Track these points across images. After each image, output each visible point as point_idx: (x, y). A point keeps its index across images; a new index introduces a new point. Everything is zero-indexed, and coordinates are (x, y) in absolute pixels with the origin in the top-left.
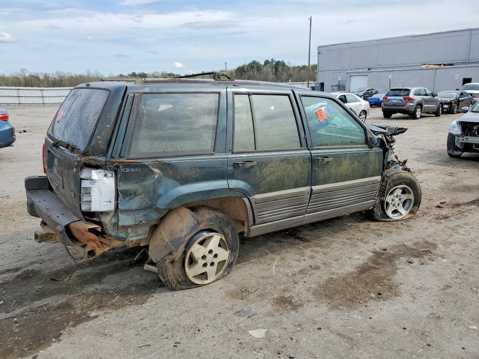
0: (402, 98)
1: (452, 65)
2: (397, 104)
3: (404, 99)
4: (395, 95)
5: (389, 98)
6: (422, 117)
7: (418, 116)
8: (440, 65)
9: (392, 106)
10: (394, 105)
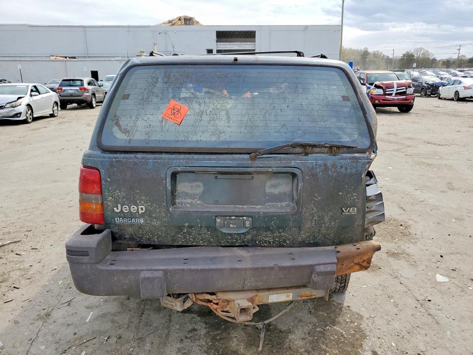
0: (77, 88)
1: (75, 58)
2: (73, 95)
3: (81, 89)
4: (70, 86)
5: (64, 88)
6: (97, 106)
7: (94, 105)
8: (66, 57)
9: (68, 96)
10: (71, 95)
